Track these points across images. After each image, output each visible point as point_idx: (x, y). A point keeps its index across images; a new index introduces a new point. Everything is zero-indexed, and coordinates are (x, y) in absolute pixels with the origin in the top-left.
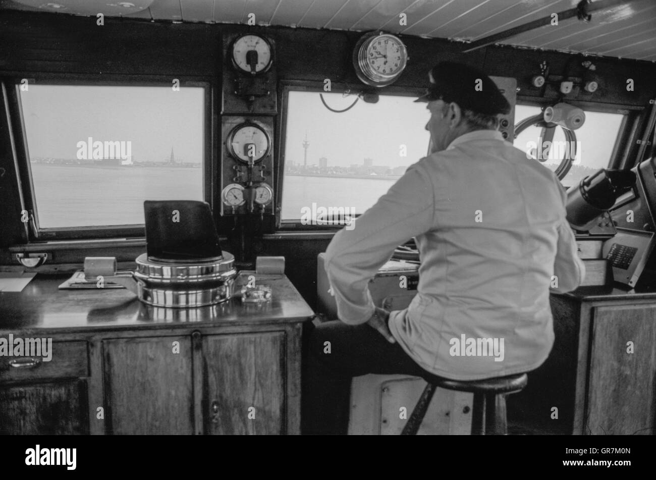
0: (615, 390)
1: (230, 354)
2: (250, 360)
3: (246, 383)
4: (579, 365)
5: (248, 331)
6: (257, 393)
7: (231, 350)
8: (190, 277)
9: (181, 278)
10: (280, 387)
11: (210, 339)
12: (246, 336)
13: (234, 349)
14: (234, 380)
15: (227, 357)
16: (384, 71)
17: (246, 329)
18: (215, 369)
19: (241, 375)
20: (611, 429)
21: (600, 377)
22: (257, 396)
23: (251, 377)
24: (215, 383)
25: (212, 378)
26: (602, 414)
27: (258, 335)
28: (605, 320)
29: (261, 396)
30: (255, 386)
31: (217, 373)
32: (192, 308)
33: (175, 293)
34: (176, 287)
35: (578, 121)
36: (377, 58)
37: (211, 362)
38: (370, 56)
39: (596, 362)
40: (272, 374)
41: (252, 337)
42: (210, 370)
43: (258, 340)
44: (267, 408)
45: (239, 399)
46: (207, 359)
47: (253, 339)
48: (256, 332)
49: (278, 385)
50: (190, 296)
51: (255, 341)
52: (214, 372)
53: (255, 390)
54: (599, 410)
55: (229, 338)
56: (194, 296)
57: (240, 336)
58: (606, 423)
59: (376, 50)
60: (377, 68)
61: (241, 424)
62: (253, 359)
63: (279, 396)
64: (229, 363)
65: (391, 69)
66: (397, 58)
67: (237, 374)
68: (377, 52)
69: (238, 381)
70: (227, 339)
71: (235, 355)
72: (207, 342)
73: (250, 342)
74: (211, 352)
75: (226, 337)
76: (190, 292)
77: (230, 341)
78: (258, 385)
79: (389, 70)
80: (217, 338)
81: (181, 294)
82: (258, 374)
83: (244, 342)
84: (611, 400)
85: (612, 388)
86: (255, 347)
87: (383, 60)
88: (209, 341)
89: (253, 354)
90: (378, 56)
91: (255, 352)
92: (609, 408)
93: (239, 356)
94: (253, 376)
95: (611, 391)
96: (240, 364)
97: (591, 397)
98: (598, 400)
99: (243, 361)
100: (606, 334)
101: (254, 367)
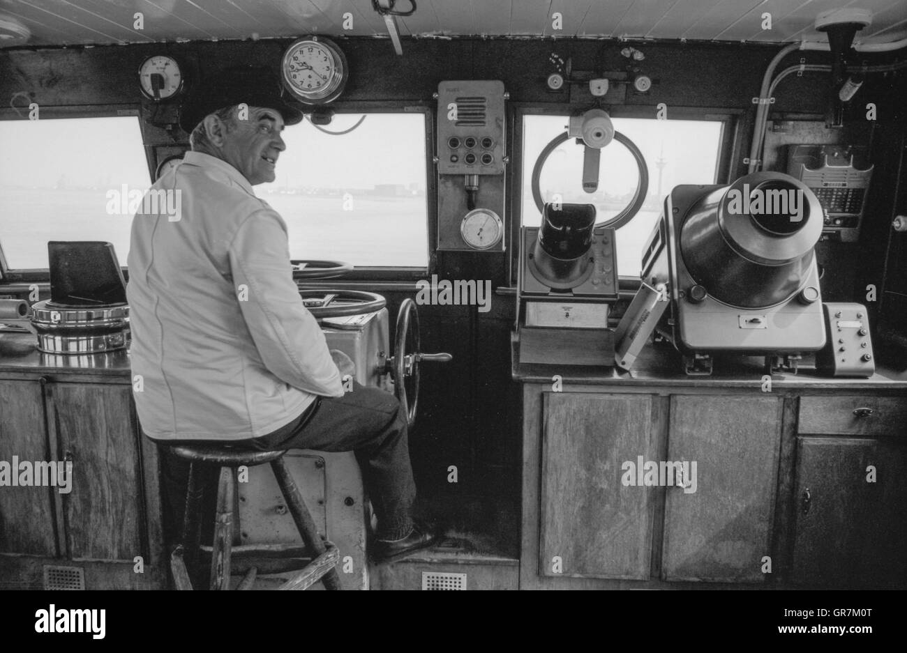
0: (583, 508)
1: (79, 404)
2: (100, 412)
3: (98, 437)
4: (525, 467)
5: (97, 381)
6: (110, 448)
7: (81, 402)
8: (80, 322)
9: (71, 324)
10: (133, 444)
11: (60, 386)
12: (94, 387)
13: (83, 400)
14: (85, 431)
15: (78, 407)
16: (309, 85)
17: (96, 380)
18: (66, 418)
19: (93, 429)
20: (580, 558)
21: (558, 487)
22: (109, 452)
23: (102, 431)
24: (67, 432)
25: (63, 426)
26: (565, 537)
27: (106, 387)
28: (563, 412)
29: (113, 452)
30: (107, 440)
31: (68, 423)
32: (83, 354)
33: (64, 338)
34: (64, 332)
35: (598, 135)
36: (298, 70)
37: (62, 411)
38: (290, 68)
39: (550, 466)
40: (123, 430)
41: (101, 388)
42: (61, 419)
43: (106, 392)
44: (121, 466)
45: (92, 452)
46: (58, 406)
47: (102, 391)
48: (104, 384)
49: (131, 444)
50: (80, 342)
51: (103, 393)
52: (66, 422)
53: (108, 446)
54: (560, 531)
55: (78, 387)
56: (85, 342)
57: (89, 386)
58: (571, 549)
59: (298, 62)
60: (300, 83)
61: (96, 480)
62: (103, 412)
63: (132, 455)
64: (79, 413)
65: (318, 83)
66: (326, 68)
67: (88, 426)
68: (298, 64)
69: (90, 433)
70: (76, 388)
71: (84, 405)
72: (56, 388)
73: (99, 393)
74: (62, 400)
75: (75, 386)
76: (80, 338)
77: (78, 390)
78: (110, 440)
79: (316, 84)
80: (66, 386)
81: (71, 341)
82: (110, 430)
83: (92, 393)
84: (579, 520)
85: (580, 504)
86: (104, 399)
87: (308, 72)
88: (58, 388)
89: (103, 407)
90: (300, 68)
91: (104, 405)
92: (575, 530)
93: (89, 406)
94: (104, 431)
95: (577, 508)
96: (91, 417)
97: (545, 512)
98: (556, 517)
99: (93, 412)
100: (565, 431)
101: (104, 421)
